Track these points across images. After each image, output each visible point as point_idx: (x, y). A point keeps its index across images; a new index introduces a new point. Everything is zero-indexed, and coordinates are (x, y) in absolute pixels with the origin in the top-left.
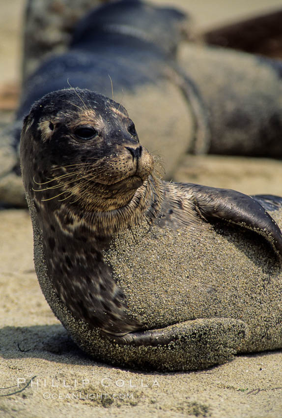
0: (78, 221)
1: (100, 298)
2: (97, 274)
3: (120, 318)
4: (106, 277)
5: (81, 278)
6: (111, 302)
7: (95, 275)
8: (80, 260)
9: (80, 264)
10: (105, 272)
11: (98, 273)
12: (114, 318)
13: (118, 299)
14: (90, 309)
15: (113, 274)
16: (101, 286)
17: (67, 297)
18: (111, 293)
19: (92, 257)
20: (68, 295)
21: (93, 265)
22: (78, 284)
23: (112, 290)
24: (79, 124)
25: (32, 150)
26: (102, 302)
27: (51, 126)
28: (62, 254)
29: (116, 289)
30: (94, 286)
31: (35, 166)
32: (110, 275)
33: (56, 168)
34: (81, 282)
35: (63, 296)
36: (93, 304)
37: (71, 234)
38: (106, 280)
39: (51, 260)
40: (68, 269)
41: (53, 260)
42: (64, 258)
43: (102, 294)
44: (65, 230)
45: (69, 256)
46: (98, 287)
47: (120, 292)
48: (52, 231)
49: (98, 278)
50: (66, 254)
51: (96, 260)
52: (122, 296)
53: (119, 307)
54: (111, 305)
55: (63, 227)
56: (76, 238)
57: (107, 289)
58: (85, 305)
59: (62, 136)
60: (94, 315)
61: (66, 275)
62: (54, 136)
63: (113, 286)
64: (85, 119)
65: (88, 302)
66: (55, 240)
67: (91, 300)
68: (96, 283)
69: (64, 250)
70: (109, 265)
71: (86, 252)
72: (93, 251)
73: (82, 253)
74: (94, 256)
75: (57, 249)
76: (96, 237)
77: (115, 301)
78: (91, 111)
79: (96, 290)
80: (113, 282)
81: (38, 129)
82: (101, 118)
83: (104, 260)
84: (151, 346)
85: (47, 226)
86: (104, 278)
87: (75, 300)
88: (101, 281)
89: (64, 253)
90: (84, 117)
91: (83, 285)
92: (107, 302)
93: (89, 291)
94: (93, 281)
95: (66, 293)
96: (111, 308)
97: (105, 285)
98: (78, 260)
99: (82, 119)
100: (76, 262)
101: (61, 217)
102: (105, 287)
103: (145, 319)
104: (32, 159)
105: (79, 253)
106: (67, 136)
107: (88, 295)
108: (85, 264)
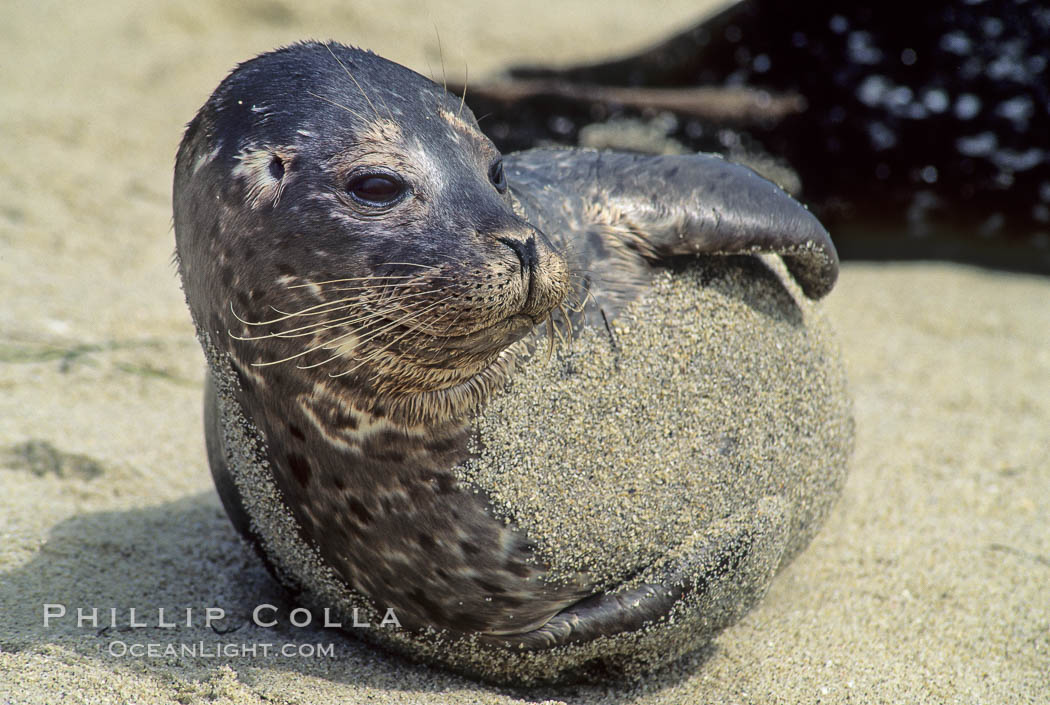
0: (371, 422)
1: (468, 572)
2: (446, 521)
3: (531, 597)
4: (476, 521)
5: (405, 541)
6: (501, 573)
7: (443, 527)
8: (392, 502)
9: (394, 510)
10: (470, 510)
11: (450, 519)
12: (515, 603)
13: (517, 560)
14: (448, 602)
15: (491, 507)
16: (465, 546)
17: (374, 586)
18: (494, 552)
19: (424, 489)
20: (375, 580)
21: (432, 505)
22: (401, 556)
23: (497, 547)
24: (359, 163)
25: (215, 230)
26: (476, 580)
27: (276, 167)
28: (338, 494)
29: (505, 538)
30: (445, 551)
31: (227, 275)
32: (483, 512)
33: (290, 284)
34: (407, 550)
35: (362, 583)
36: (452, 590)
37: (356, 449)
38: (474, 530)
39: (306, 509)
40: (361, 525)
41: (310, 506)
42: (343, 503)
43: (471, 563)
44: (334, 438)
45: (359, 498)
46: (456, 550)
47: (518, 542)
48: (295, 440)
49: (452, 530)
50: (348, 492)
51: (437, 492)
52: (526, 548)
53: (525, 576)
54: (504, 578)
55: (328, 432)
56: (373, 457)
57: (484, 548)
58: (430, 596)
59: (313, 196)
60: (461, 611)
61: (358, 540)
62: (287, 195)
63: (497, 536)
64: (376, 148)
65: (436, 590)
66: (309, 460)
67: (444, 583)
68: (449, 543)
69: (340, 485)
70: (476, 492)
71: (405, 483)
72: (426, 475)
73: (396, 486)
74: (431, 485)
75: (318, 482)
76: (429, 447)
77: (512, 567)
78: (391, 126)
79: (453, 558)
80: (496, 526)
81: (237, 171)
82: (420, 146)
83: (461, 486)
84: (625, 634)
85: (280, 427)
86: (470, 526)
87: (398, 590)
88: (462, 534)
89: (341, 493)
90: (374, 142)
91: (414, 556)
92: (490, 575)
93: (434, 565)
94: (439, 542)
95: (367, 578)
96: (503, 585)
97: (476, 541)
98: (387, 504)
99: (368, 149)
100: (380, 508)
101: (319, 410)
102: (475, 544)
103: (595, 575)
104: (215, 256)
105: (387, 487)
106: (326, 195)
107: (434, 573)
108: (407, 508)
